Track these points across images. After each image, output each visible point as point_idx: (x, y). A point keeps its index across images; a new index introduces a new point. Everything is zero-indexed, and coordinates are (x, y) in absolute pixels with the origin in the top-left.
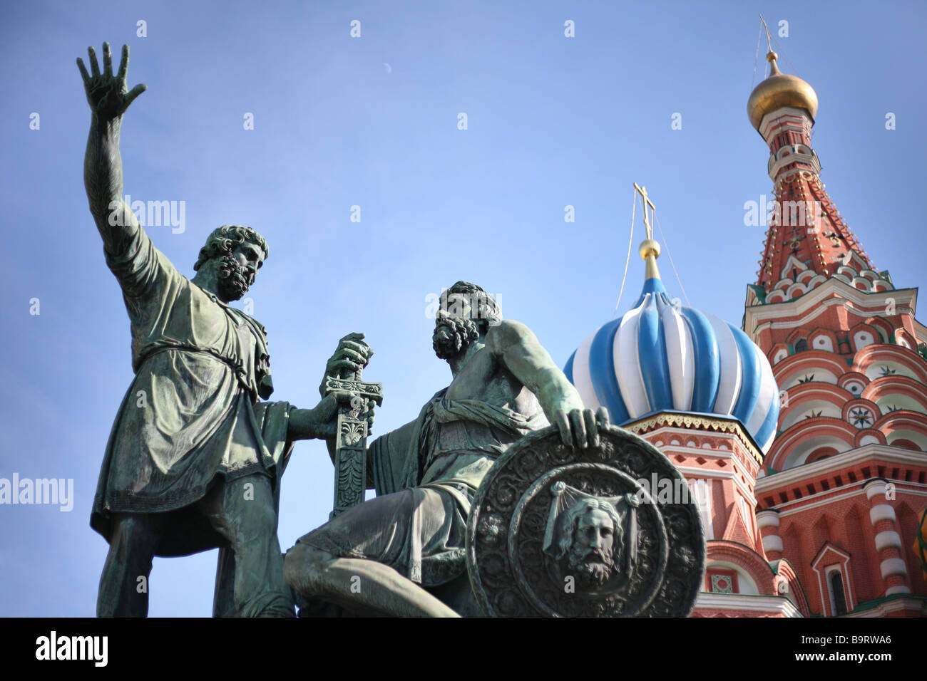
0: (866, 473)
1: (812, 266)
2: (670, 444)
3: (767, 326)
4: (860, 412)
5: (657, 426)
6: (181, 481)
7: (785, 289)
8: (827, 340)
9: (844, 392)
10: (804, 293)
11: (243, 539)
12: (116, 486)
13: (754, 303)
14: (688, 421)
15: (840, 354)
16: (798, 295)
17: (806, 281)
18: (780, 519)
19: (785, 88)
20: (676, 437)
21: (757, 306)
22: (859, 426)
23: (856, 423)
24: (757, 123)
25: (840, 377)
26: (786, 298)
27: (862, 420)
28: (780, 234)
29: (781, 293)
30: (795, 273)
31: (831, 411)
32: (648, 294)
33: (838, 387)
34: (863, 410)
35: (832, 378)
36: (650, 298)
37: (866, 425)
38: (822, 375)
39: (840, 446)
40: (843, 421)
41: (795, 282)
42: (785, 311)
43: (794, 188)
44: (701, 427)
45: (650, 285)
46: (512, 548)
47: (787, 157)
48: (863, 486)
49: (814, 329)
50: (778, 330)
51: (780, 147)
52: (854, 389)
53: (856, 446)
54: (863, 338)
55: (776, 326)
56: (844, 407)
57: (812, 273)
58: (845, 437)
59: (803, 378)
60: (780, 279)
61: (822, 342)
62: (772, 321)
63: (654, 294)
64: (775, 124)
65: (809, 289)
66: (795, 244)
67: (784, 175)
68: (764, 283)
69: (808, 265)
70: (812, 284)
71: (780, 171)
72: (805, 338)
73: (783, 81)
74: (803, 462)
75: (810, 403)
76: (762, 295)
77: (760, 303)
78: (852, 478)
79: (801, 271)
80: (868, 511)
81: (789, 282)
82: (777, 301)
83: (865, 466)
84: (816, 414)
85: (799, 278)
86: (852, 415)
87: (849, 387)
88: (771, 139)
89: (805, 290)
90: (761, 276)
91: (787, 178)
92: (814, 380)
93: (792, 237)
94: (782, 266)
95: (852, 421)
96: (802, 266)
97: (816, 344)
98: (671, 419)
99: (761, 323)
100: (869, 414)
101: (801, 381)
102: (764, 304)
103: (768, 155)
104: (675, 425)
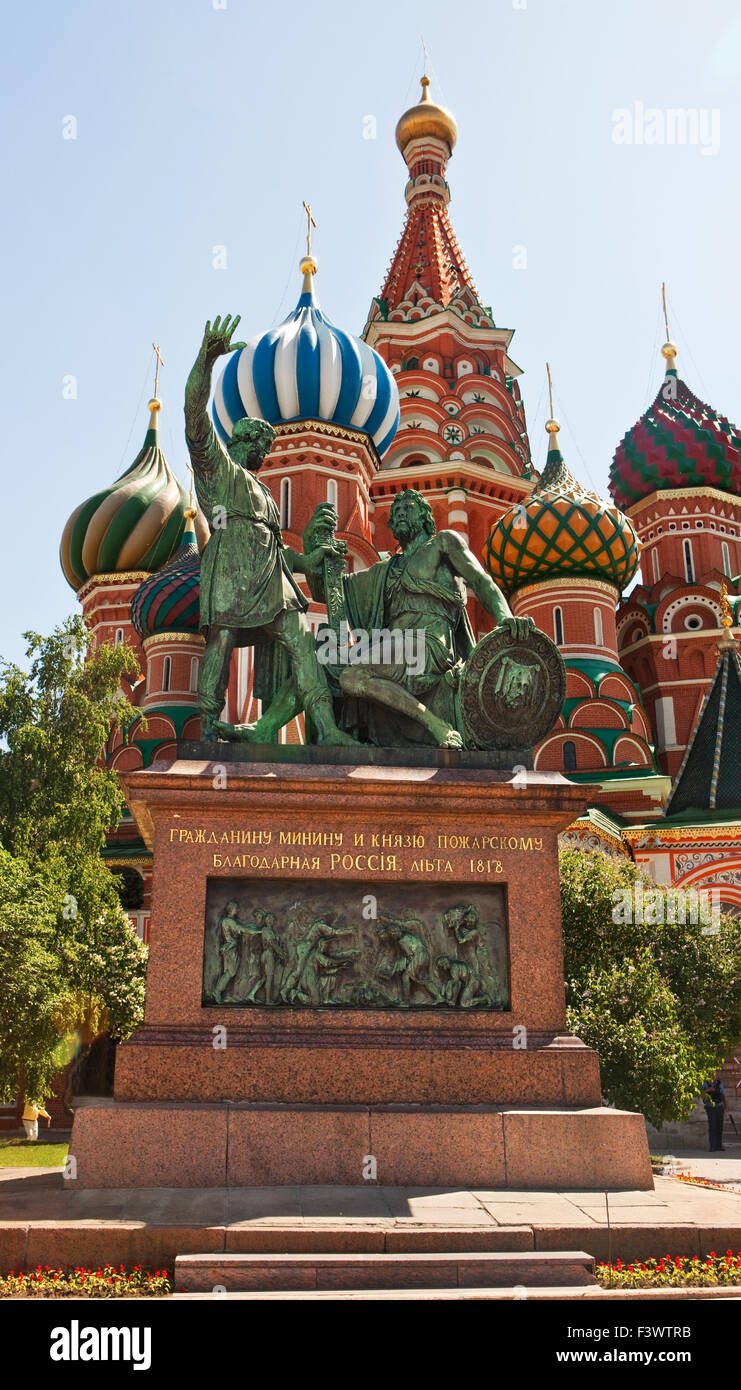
0: (451, 482)
1: (431, 294)
2: (312, 446)
3: (385, 341)
4: (453, 431)
5: (305, 429)
6: (255, 609)
7: (406, 309)
8: (435, 362)
9: (442, 410)
10: (422, 317)
11: (299, 651)
12: (218, 609)
13: (376, 318)
14: (330, 429)
15: (444, 377)
16: (416, 319)
17: (425, 307)
18: (376, 508)
19: (434, 118)
20: (318, 440)
21: (378, 321)
22: (450, 441)
23: (448, 438)
24: (403, 144)
25: (442, 397)
26: (406, 318)
27: (453, 437)
28: (408, 258)
29: (401, 313)
30: (416, 298)
31: (429, 425)
32: (304, 308)
33: (439, 406)
34: (456, 429)
35: (434, 398)
36: (306, 313)
37: (456, 442)
38: (426, 393)
39: (433, 457)
40: (439, 435)
41: (415, 306)
42: (403, 330)
43: (425, 216)
44: (339, 436)
45: (306, 300)
46: (480, 690)
47: (424, 186)
48: (447, 492)
49: (426, 350)
50: (395, 346)
51: (419, 174)
52: (451, 409)
53: (446, 458)
54: (464, 367)
55: (394, 342)
56: (441, 424)
57: (430, 300)
58: (438, 450)
59: (410, 392)
60: (402, 300)
61: (430, 364)
62: (391, 337)
63: (310, 308)
64: (418, 150)
65: (426, 315)
66: (419, 270)
67: (419, 202)
68: (387, 299)
69: (428, 291)
70: (430, 310)
71: (416, 197)
72: (417, 357)
73: (433, 110)
74: (398, 465)
75: (414, 415)
76: (386, 312)
77: (383, 318)
78: (439, 484)
79: (422, 297)
80: (447, 514)
81: (410, 304)
82: (397, 320)
83: (451, 476)
84: (416, 424)
85: (420, 302)
86: (446, 431)
87: (447, 408)
88: (411, 165)
89: (423, 315)
90: (384, 291)
91: (421, 205)
92: (419, 395)
93: (418, 262)
94: (406, 288)
95: (446, 437)
96: (424, 292)
97: (426, 365)
98: (317, 425)
99: (382, 337)
100: (460, 433)
101: (408, 394)
102: (386, 321)
103: (407, 179)
104: (318, 431)
